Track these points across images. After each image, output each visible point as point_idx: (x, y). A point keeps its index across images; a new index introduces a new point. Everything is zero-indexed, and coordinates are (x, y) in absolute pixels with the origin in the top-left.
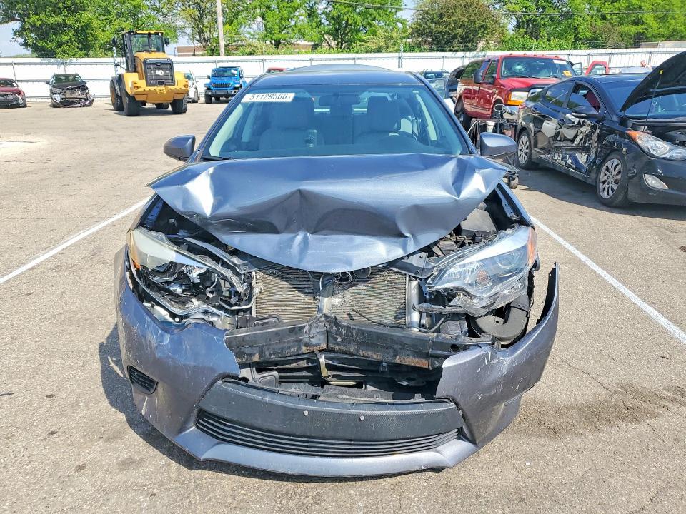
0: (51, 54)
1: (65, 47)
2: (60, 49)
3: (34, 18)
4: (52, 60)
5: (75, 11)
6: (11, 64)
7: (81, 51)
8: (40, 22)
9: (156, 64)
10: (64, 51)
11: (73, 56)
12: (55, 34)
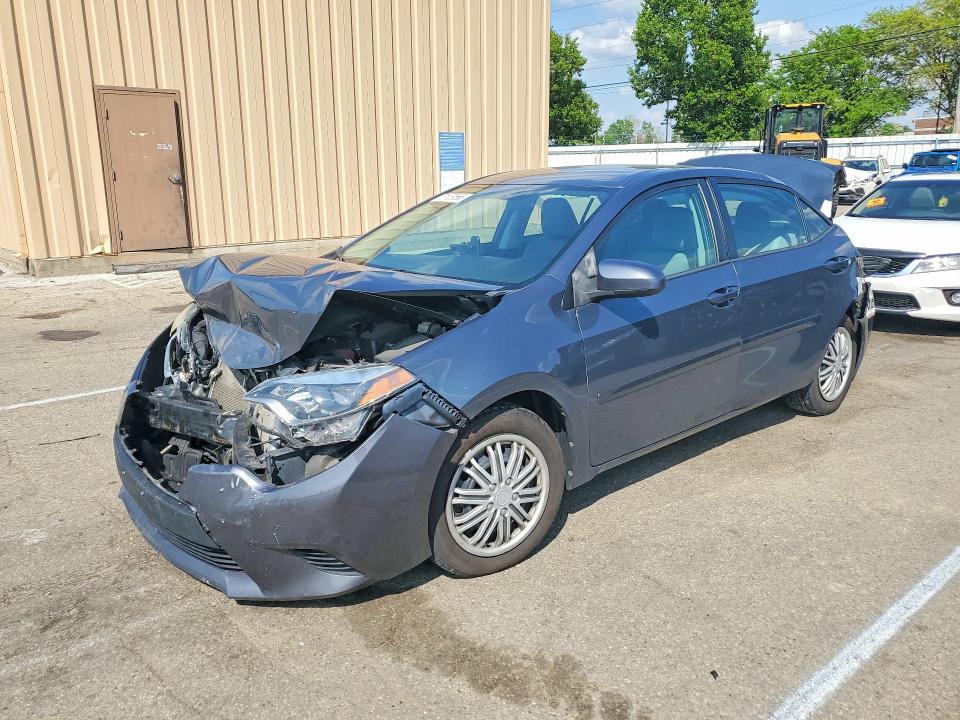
0: (702, 137)
1: (718, 128)
2: (712, 131)
3: (690, 94)
4: (701, 144)
5: (742, 83)
6: (655, 150)
7: (739, 131)
8: (695, 100)
9: (795, 148)
10: (717, 134)
11: (727, 139)
12: (711, 113)
